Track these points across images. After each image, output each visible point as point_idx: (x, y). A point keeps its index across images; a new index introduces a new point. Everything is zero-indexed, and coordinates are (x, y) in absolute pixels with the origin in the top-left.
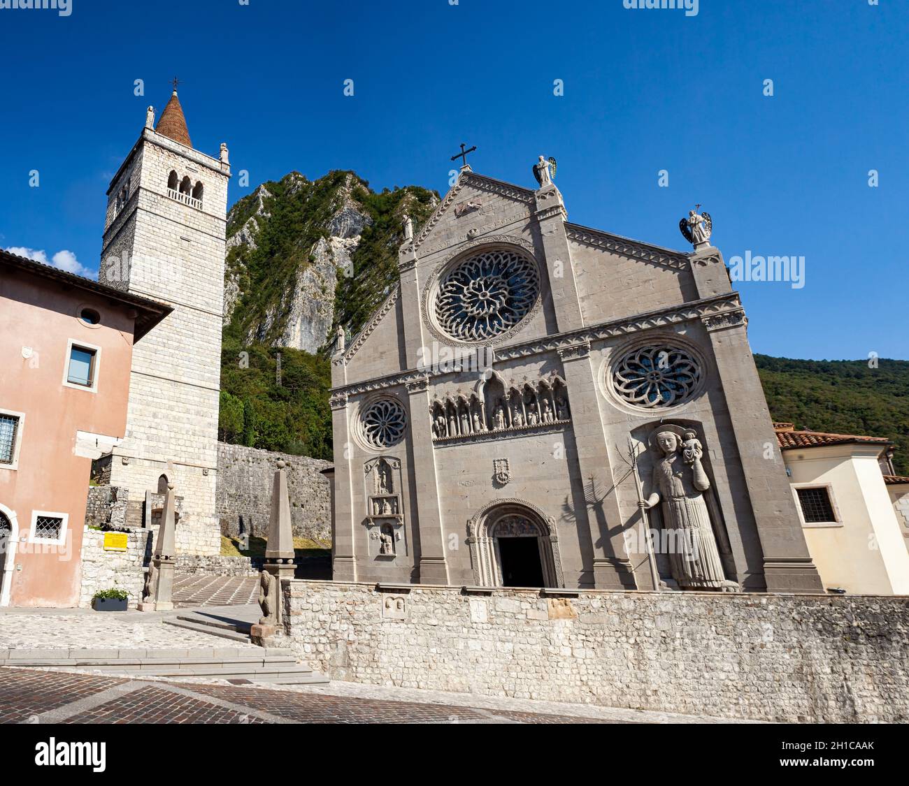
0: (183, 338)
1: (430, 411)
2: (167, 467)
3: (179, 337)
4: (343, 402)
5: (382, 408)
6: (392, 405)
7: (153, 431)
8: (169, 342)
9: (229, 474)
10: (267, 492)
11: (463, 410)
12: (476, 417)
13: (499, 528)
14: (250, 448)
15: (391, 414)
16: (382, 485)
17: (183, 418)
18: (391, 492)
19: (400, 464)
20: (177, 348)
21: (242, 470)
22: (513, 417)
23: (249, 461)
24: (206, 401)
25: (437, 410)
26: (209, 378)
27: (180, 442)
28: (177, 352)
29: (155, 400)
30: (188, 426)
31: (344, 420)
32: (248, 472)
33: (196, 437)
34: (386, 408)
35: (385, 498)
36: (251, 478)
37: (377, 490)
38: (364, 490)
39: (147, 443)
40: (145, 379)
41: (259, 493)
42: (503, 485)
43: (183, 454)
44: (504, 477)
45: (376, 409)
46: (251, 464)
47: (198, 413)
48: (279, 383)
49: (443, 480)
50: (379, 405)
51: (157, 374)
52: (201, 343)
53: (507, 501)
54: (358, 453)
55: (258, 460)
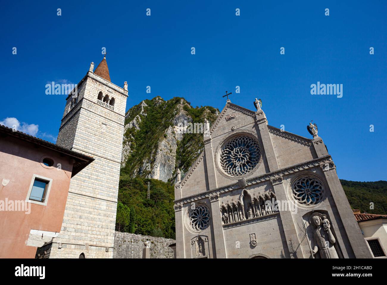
0: (100, 174)
1: (221, 211)
2: (85, 249)
3: (96, 173)
4: (180, 207)
5: (199, 210)
7: (79, 227)
8: (92, 176)
9: (121, 250)
12: (241, 213)
14: (132, 234)
16: (200, 251)
18: (204, 255)
19: (208, 239)
20: (96, 179)
21: (128, 247)
22: (256, 212)
23: (132, 242)
24: (110, 208)
25: (224, 210)
26: (112, 195)
27: (94, 232)
28: (96, 181)
29: (82, 208)
31: (181, 217)
32: (131, 248)
34: (201, 210)
36: (133, 252)
37: (197, 254)
39: (74, 234)
42: (254, 247)
43: (95, 240)
44: (254, 242)
46: (133, 243)
47: (105, 215)
48: (149, 198)
50: (197, 209)
51: (84, 193)
52: (109, 177)
53: (257, 255)
54: (188, 234)
55: (136, 241)
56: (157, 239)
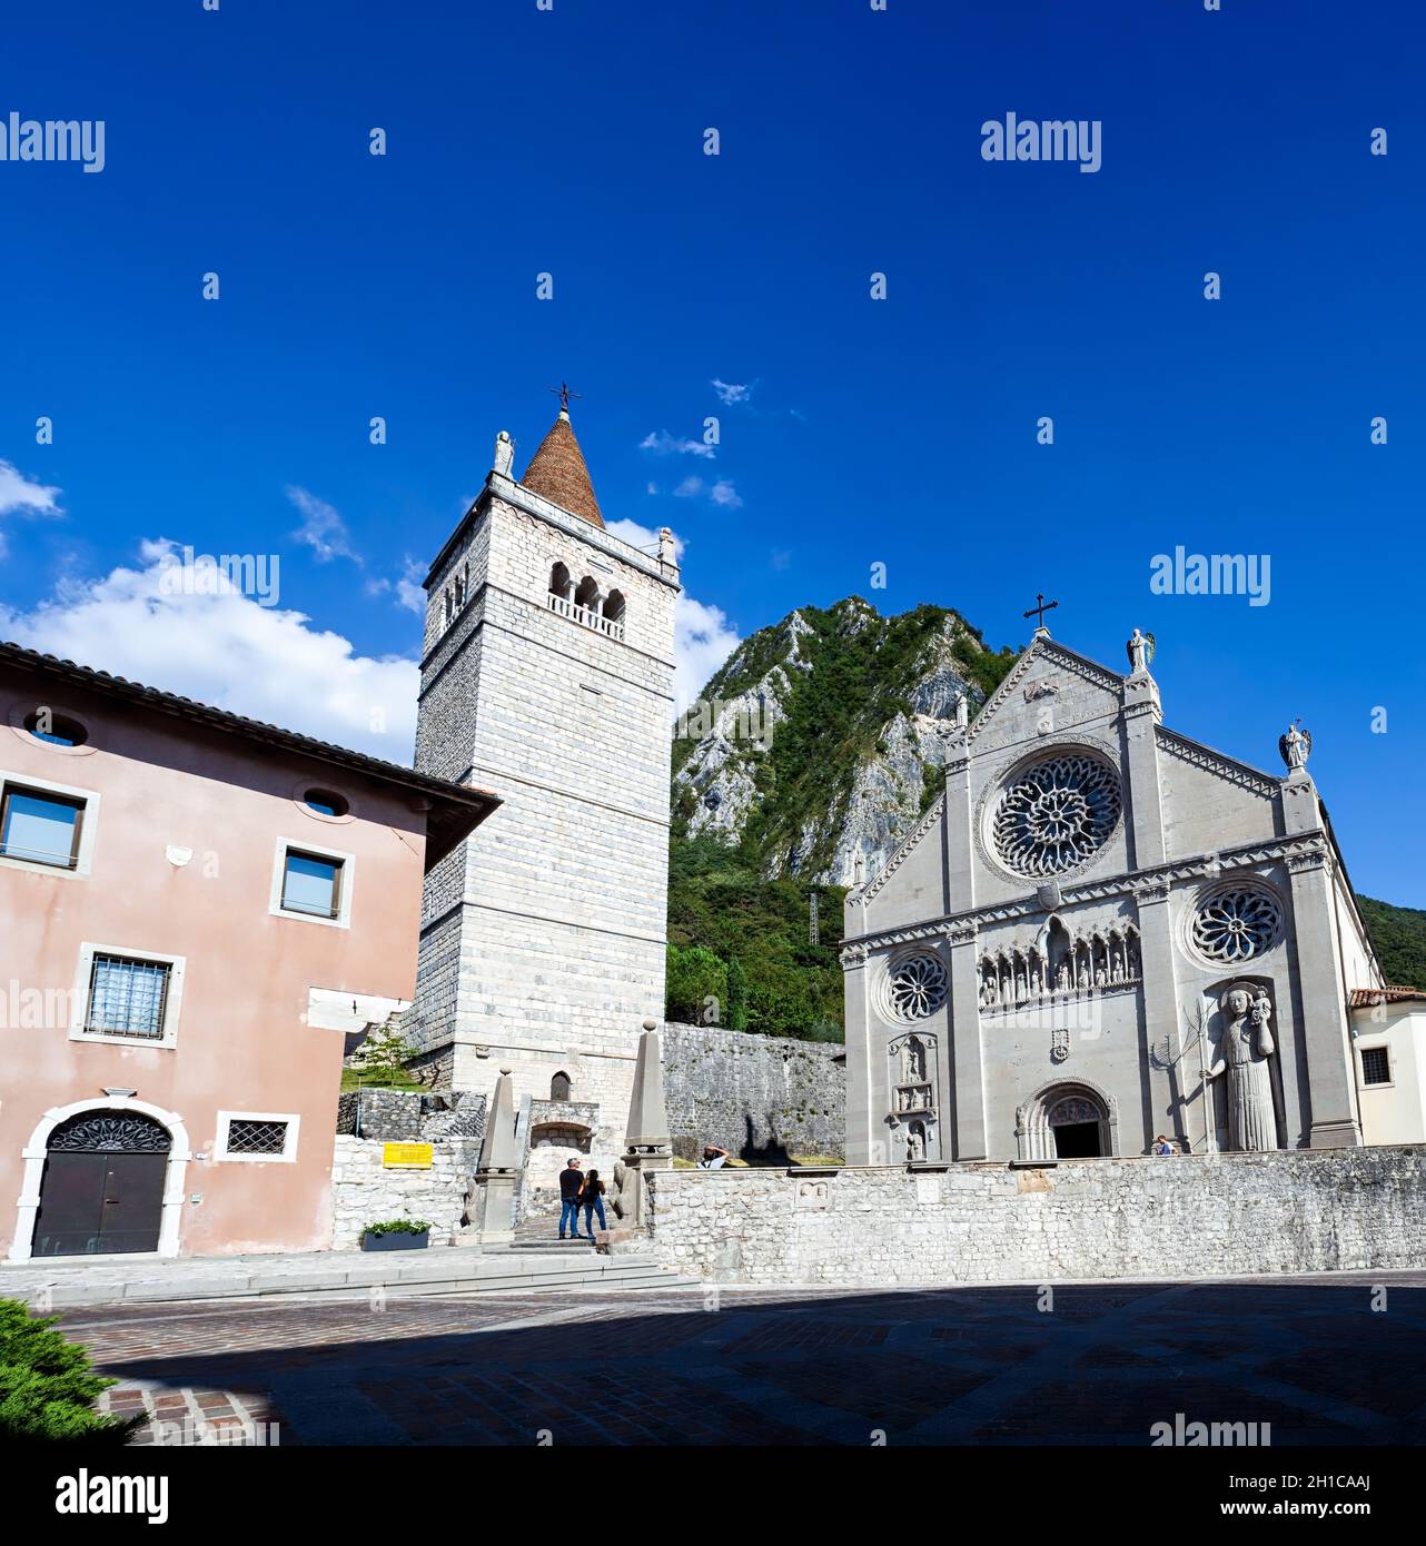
0: (592, 857)
1: (978, 971)
2: (567, 1061)
3: (582, 854)
4: (860, 958)
5: (917, 967)
6: (929, 962)
7: (536, 1005)
8: (564, 862)
9: (697, 1071)
10: (765, 1096)
11: (1020, 968)
12: (1035, 977)
13: (1056, 1114)
14: (735, 1033)
15: (928, 976)
16: (913, 1071)
17: (596, 985)
18: (924, 1079)
19: (936, 1042)
20: (580, 873)
21: (721, 1065)
22: (1079, 976)
23: (733, 1052)
24: (641, 958)
25: (987, 969)
26: (645, 923)
27: (591, 1022)
28: (580, 879)
29: (539, 955)
30: (606, 998)
31: (861, 984)
32: (731, 1068)
33: (623, 1015)
34: (923, 967)
35: (916, 1088)
36: (737, 1076)
37: (904, 1078)
38: (886, 1078)
39: (525, 1023)
40: (518, 922)
41: (751, 1097)
42: (1061, 1061)
43: (598, 1040)
44: (1063, 1051)
45: (908, 969)
46: (737, 1056)
47: (625, 977)
48: (814, 941)
49: (990, 1059)
50: (912, 964)
51: (541, 913)
52: (629, 866)
53: (1064, 1081)
54: (881, 1028)
55: (749, 1050)
56: (816, 1046)
